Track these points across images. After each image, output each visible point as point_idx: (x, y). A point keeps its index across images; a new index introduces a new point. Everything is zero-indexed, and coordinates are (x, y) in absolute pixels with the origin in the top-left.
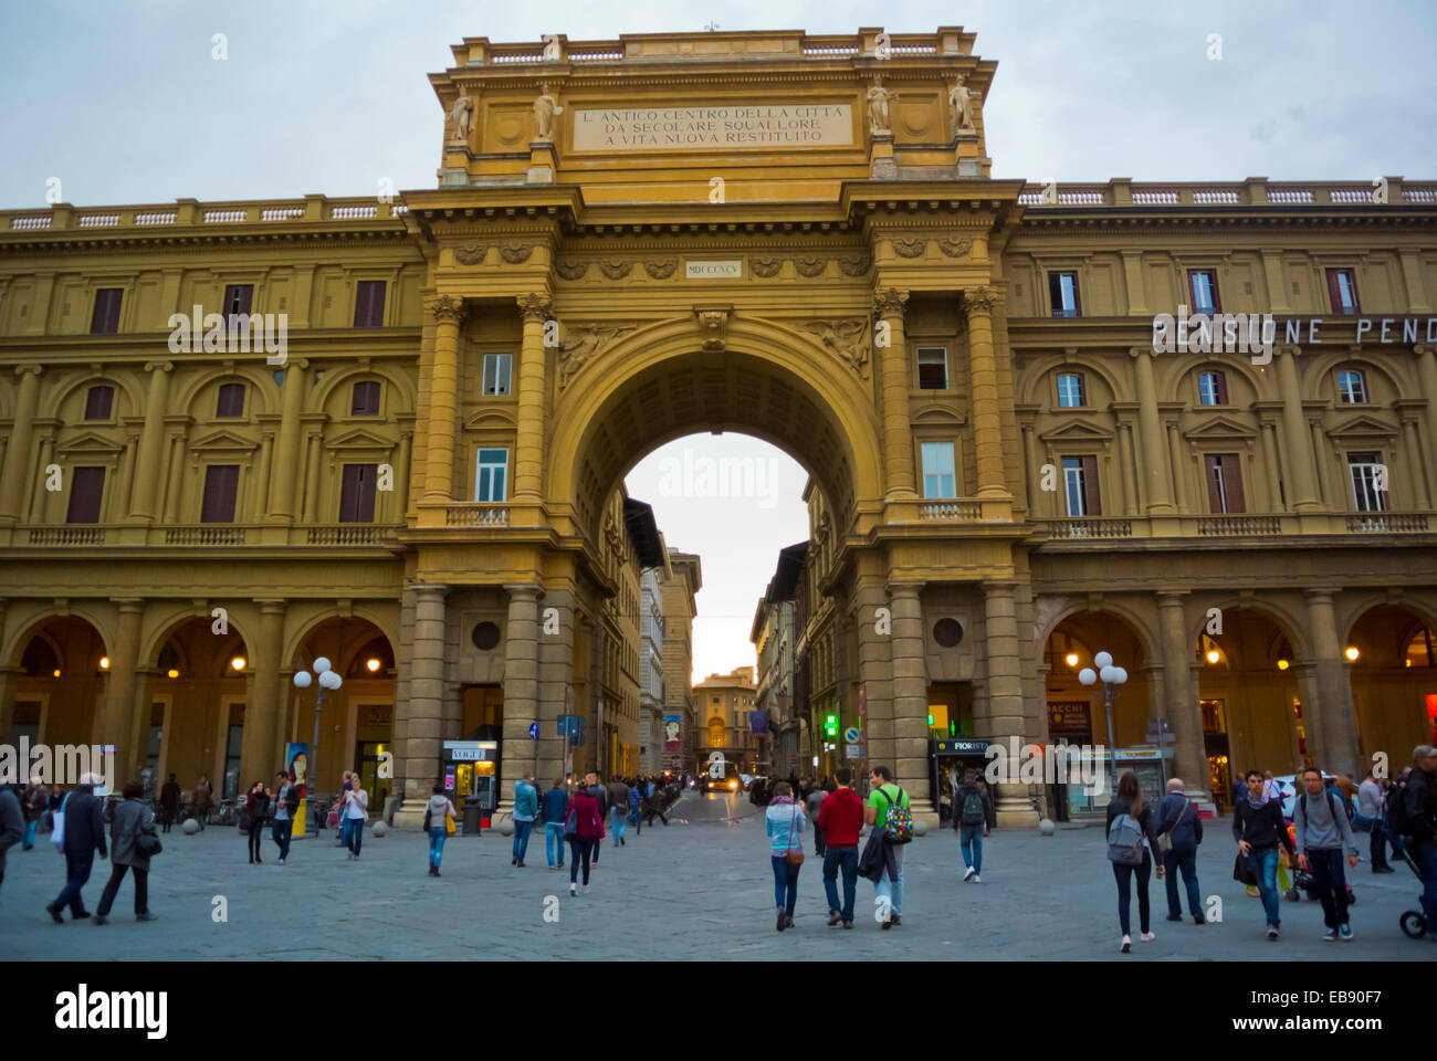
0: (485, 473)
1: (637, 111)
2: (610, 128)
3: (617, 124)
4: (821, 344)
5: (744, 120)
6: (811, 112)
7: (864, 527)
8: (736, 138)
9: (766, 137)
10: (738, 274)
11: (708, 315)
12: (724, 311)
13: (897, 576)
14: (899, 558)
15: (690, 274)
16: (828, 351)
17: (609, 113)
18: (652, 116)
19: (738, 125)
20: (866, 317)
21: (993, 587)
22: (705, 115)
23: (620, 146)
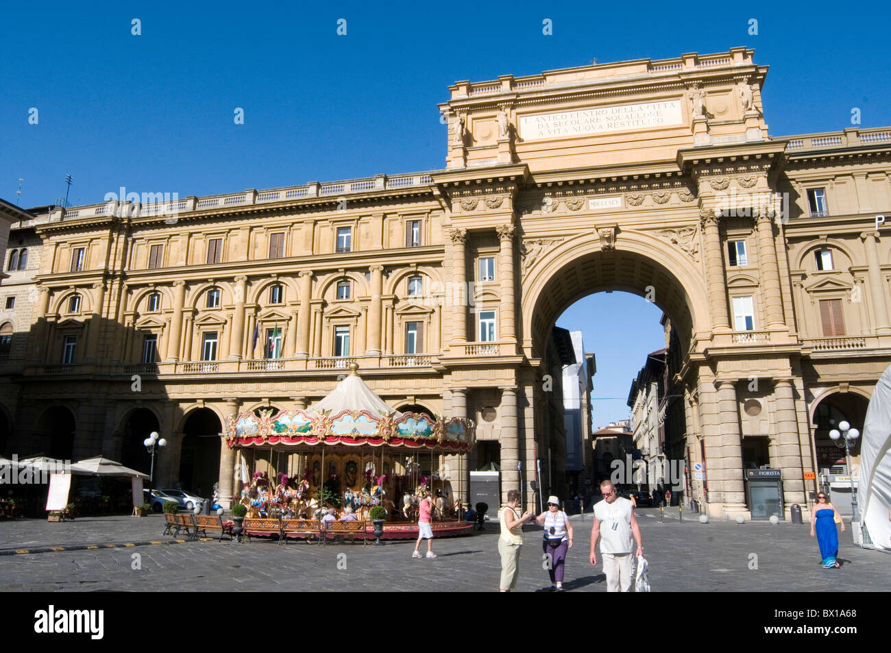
0: (483, 325)
1: (555, 115)
2: (541, 126)
3: (544, 123)
4: (670, 243)
5: (617, 114)
6: (657, 107)
7: (701, 348)
8: (613, 126)
9: (631, 124)
10: (619, 205)
11: (603, 230)
12: (613, 227)
13: (721, 376)
14: (721, 365)
15: (591, 207)
16: (674, 246)
17: (539, 117)
18: (564, 117)
19: (614, 118)
20: (695, 225)
21: (777, 382)
22: (594, 113)
23: (547, 136)
